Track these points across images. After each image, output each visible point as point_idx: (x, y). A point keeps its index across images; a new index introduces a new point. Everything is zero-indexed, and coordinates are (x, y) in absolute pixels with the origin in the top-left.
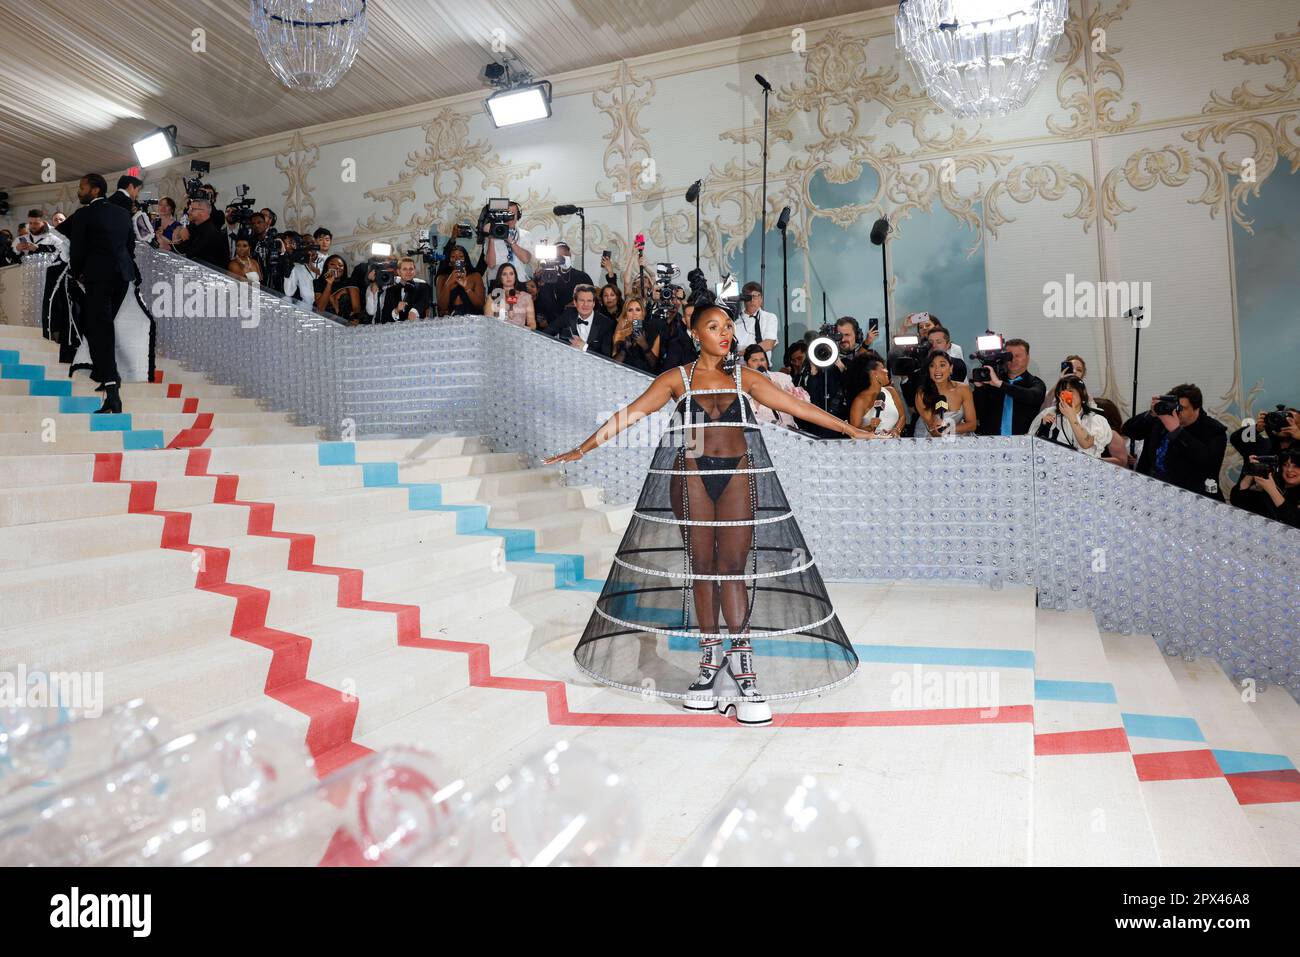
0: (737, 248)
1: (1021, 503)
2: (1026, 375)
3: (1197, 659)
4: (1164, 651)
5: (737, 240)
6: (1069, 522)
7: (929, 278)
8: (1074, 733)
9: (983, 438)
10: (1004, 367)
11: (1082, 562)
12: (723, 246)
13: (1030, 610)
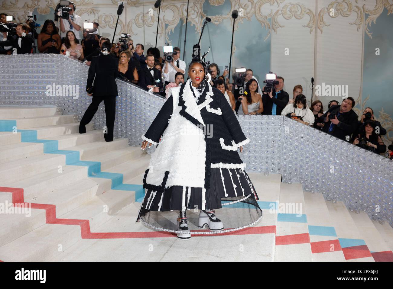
0: (171, 30)
1: (278, 142)
2: (282, 91)
3: (337, 202)
4: (326, 199)
5: (172, 27)
6: (295, 150)
7: (249, 49)
8: (290, 236)
9: (265, 116)
10: (274, 87)
11: (299, 165)
12: (166, 29)
13: (278, 185)
